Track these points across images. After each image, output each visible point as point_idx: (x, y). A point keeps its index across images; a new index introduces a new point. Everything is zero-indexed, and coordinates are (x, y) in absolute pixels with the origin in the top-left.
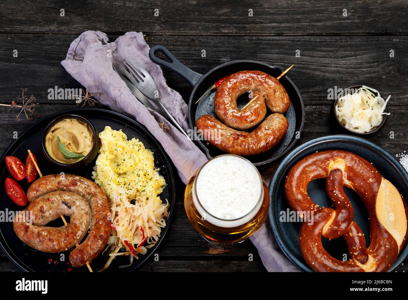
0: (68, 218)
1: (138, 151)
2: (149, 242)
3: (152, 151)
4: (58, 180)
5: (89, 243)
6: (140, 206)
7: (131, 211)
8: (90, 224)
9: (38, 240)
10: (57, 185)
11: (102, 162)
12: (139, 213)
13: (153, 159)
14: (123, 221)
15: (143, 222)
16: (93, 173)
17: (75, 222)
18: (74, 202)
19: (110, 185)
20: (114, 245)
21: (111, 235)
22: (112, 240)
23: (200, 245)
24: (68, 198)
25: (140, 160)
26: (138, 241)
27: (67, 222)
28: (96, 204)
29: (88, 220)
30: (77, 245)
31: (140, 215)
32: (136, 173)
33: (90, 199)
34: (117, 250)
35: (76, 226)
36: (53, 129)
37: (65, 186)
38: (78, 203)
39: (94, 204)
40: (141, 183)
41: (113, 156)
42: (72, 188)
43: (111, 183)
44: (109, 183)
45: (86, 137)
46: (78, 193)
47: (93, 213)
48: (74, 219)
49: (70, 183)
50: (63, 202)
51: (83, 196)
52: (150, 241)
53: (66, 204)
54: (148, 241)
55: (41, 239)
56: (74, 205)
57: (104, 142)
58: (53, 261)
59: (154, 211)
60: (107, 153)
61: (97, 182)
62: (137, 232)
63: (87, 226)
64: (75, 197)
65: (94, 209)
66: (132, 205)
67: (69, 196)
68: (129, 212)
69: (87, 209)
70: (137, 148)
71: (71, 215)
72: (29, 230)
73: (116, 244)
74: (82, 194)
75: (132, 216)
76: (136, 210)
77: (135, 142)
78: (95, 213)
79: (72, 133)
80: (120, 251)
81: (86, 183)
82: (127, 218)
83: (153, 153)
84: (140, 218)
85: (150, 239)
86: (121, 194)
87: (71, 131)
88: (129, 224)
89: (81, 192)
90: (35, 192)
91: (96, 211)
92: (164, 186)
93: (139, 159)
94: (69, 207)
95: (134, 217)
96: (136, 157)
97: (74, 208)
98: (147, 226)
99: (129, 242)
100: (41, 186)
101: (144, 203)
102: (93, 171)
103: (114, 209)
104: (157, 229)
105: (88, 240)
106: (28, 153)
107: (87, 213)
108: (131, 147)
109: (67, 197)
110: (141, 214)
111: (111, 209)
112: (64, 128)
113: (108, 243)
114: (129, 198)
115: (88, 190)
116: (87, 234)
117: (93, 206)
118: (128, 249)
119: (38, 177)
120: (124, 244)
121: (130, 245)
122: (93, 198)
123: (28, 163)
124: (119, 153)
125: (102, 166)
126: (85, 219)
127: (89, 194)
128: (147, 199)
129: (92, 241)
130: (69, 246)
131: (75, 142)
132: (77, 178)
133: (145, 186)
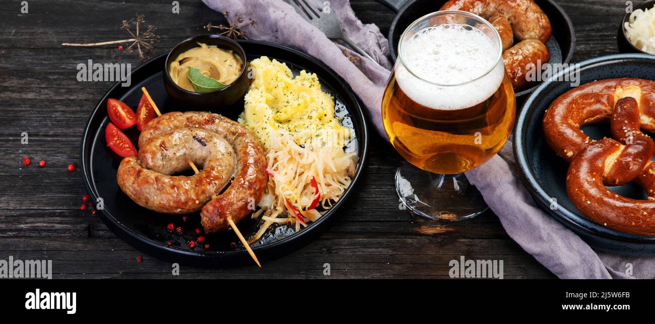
0: (200, 165)
1: (310, 87)
2: (325, 205)
4: (187, 116)
6: (312, 151)
7: (297, 157)
8: (234, 171)
9: (155, 186)
10: (185, 121)
11: (254, 99)
12: (310, 161)
14: (285, 169)
17: (211, 164)
18: (211, 138)
19: (265, 128)
20: (270, 209)
21: (266, 193)
22: (267, 201)
23: (406, 220)
26: (307, 201)
27: (199, 169)
28: (244, 145)
29: (232, 164)
30: (214, 197)
31: (312, 163)
32: (306, 114)
33: (235, 140)
34: (276, 214)
36: (181, 57)
37: (198, 124)
38: (216, 140)
39: (241, 146)
41: (270, 97)
42: (208, 127)
43: (268, 125)
44: (265, 125)
45: (231, 66)
47: (239, 156)
48: (210, 161)
49: (205, 119)
50: (194, 137)
51: (225, 137)
52: (327, 204)
53: (200, 141)
54: (323, 203)
55: (160, 185)
56: (211, 140)
58: (176, 227)
59: (334, 158)
60: (262, 88)
63: (229, 173)
64: (213, 134)
65: (240, 151)
66: (300, 149)
67: (203, 132)
68: (295, 160)
69: (230, 149)
70: (307, 84)
71: (204, 160)
72: (142, 174)
73: (272, 207)
74: (223, 134)
75: (300, 166)
76: (306, 155)
77: (306, 77)
78: (243, 155)
79: (209, 63)
80: (279, 217)
81: (228, 121)
82: (292, 167)
85: (326, 200)
86: (283, 135)
87: (209, 60)
88: (294, 178)
89: (222, 132)
90: (152, 131)
91: (244, 153)
94: (204, 145)
95: (303, 166)
96: (306, 95)
97: (209, 145)
98: (321, 180)
99: (294, 204)
100: (161, 122)
102: (240, 117)
103: (271, 156)
104: (340, 187)
106: (142, 93)
107: (229, 154)
108: (299, 83)
109: (200, 133)
110: (314, 161)
111: (267, 154)
112: (197, 59)
113: (260, 205)
115: (232, 130)
116: (230, 183)
117: (239, 148)
118: (292, 212)
119: (156, 116)
120: (286, 204)
121: (294, 208)
122: (240, 138)
123: (142, 107)
124: (280, 92)
125: (254, 104)
126: (227, 160)
127: (234, 134)
130: (202, 197)
131: (215, 72)
132: (216, 115)
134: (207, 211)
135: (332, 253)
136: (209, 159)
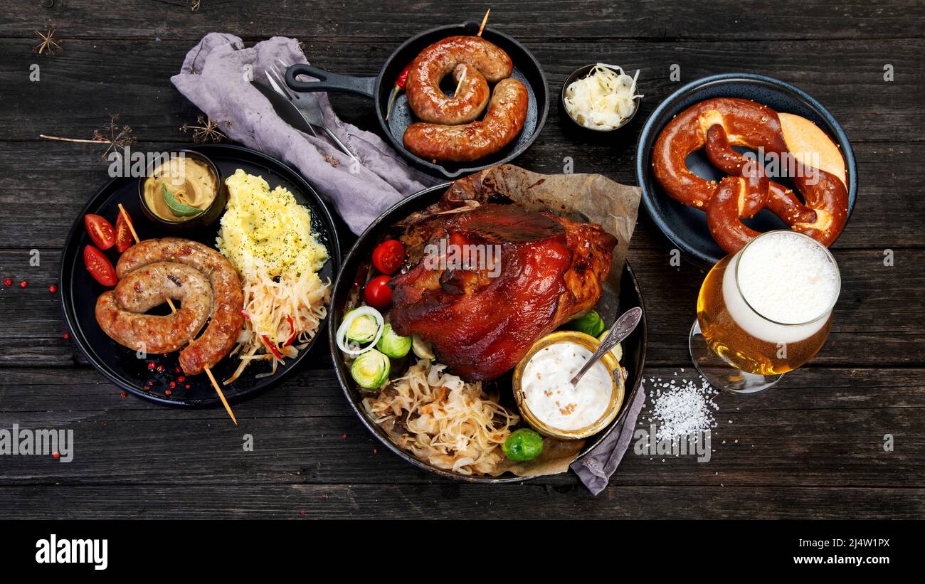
0: (177, 303)
1: (286, 205)
2: (301, 339)
3: (308, 208)
4: (163, 246)
5: (209, 337)
6: (287, 285)
7: (273, 292)
8: (210, 311)
9: (132, 332)
10: (160, 253)
11: (230, 222)
12: (286, 296)
13: (309, 219)
14: (261, 307)
15: (292, 309)
16: (218, 239)
17: (187, 306)
18: (186, 277)
19: (242, 255)
20: (248, 344)
21: (244, 329)
22: (245, 336)
24: (178, 271)
25: (288, 220)
26: (284, 337)
27: (176, 308)
28: (220, 282)
29: (208, 304)
30: (191, 341)
31: (286, 300)
32: (282, 238)
33: (211, 274)
34: (253, 351)
35: (188, 312)
36: (155, 172)
37: (174, 255)
38: (191, 279)
39: (217, 282)
40: (289, 252)
41: (247, 215)
42: (184, 258)
43: (244, 252)
44: (241, 252)
45: (205, 184)
46: (193, 265)
47: (215, 295)
48: (186, 302)
49: (180, 250)
50: (169, 277)
51: (201, 270)
52: (303, 338)
53: (174, 280)
54: (300, 337)
55: (137, 330)
56: (186, 281)
57: (233, 191)
58: (156, 366)
59: (309, 293)
60: (238, 208)
61: (223, 252)
62: (283, 325)
63: (206, 313)
64: (188, 269)
65: (216, 288)
66: (275, 284)
67: (178, 268)
68: (271, 294)
69: (206, 288)
70: (283, 201)
71: (181, 297)
72: (118, 317)
73: (250, 342)
74: (198, 268)
75: (275, 300)
76: (281, 291)
77: (281, 193)
78: (219, 294)
79: (184, 179)
80: (257, 353)
81: (205, 251)
82: (268, 302)
83: (309, 210)
84: (288, 302)
85: (303, 335)
86: (258, 267)
87: (185, 176)
88: (271, 313)
89: (198, 264)
90: (128, 264)
91: (220, 291)
92: (325, 258)
93: (287, 218)
94: (179, 284)
95: (278, 301)
96: (281, 214)
97: (185, 285)
98: (297, 315)
99: (271, 340)
100: (136, 254)
101: (293, 280)
102: (218, 236)
103: (247, 289)
104: (314, 321)
105: (207, 334)
106: (119, 209)
107: (205, 294)
108: (275, 199)
109: (176, 270)
110: (289, 297)
111: (244, 289)
113: (238, 341)
114: (270, 274)
115: (208, 261)
116: (206, 325)
117: (215, 284)
118: (269, 349)
119: (134, 242)
120: (263, 341)
121: (272, 344)
122: (216, 273)
123: (119, 224)
124: (257, 208)
125: (230, 227)
126: (203, 302)
127: (210, 266)
128: (299, 275)
129: (214, 334)
130: (179, 342)
131: (189, 190)
132: (192, 243)
133: (295, 257)
134: (184, 360)
135: (309, 386)
136: (184, 299)
